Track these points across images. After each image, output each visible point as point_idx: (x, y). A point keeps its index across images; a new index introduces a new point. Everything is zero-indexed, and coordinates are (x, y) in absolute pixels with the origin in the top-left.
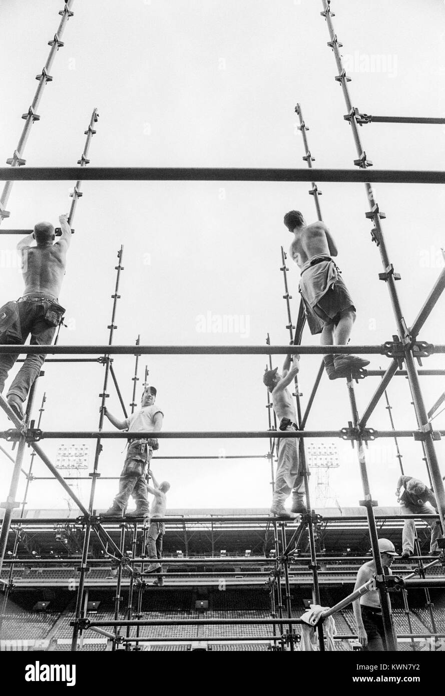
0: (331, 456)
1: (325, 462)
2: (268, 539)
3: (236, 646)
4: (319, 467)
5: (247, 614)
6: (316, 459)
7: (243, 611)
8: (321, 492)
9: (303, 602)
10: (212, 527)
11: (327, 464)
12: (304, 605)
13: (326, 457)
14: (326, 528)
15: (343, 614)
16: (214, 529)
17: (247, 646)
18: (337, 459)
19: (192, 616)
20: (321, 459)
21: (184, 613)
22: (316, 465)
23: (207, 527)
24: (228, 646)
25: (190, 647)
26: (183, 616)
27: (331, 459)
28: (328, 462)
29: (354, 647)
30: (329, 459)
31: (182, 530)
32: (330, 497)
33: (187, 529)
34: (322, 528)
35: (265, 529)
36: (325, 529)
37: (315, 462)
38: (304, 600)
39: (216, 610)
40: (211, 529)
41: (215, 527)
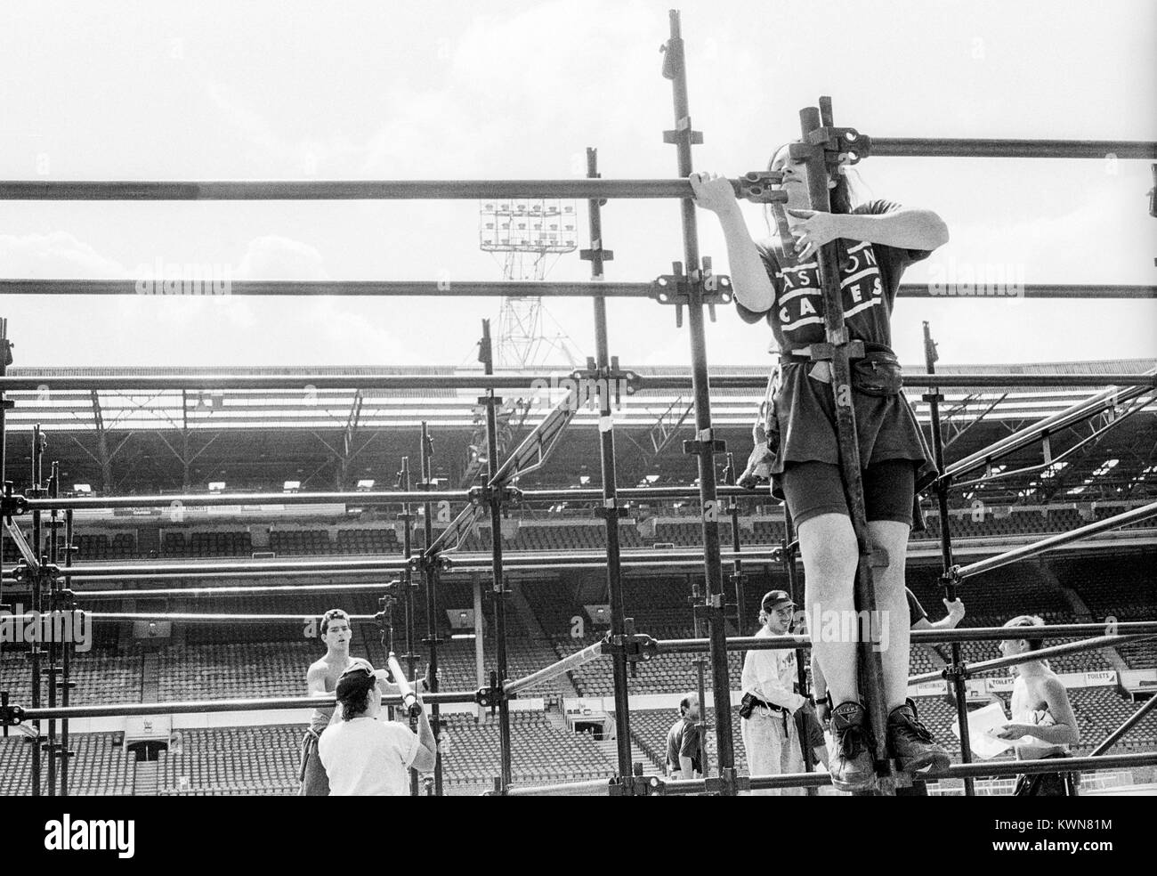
0: (554, 220)
1: (533, 237)
2: (352, 451)
3: (253, 732)
4: (515, 250)
5: (284, 651)
6: (506, 226)
7: (272, 644)
8: (515, 323)
9: (445, 615)
10: (186, 420)
11: (539, 243)
12: (450, 625)
13: (537, 220)
14: (525, 422)
15: (556, 645)
16: (190, 425)
17: (285, 732)
18: (569, 228)
19: (125, 659)
20: (522, 226)
21: (101, 652)
22: (506, 243)
23: (169, 419)
24: (230, 733)
25: (122, 739)
26: (97, 659)
27: (554, 227)
28: (544, 236)
29: (577, 724)
30: (546, 228)
31: (93, 426)
32: (542, 337)
33: (106, 425)
34: (511, 422)
35: (345, 424)
36: (521, 425)
37: (503, 235)
38: (448, 611)
39: (194, 644)
40: (180, 425)
41: (194, 420)
